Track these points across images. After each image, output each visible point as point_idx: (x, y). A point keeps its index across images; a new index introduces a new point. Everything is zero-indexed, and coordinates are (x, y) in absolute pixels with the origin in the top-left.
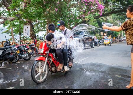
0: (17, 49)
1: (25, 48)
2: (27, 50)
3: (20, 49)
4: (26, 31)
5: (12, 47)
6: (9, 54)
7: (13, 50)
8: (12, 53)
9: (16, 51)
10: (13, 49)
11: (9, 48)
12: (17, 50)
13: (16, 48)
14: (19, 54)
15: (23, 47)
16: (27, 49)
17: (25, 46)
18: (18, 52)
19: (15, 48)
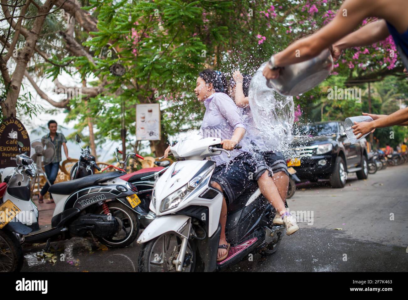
0: (128, 187)
3: (139, 188)
4: (145, 125)
5: (110, 179)
6: (95, 209)
7: (114, 192)
8: (108, 204)
9: (124, 197)
10: (114, 188)
11: (96, 183)
12: (130, 192)
13: (124, 183)
14: (139, 211)
18: (134, 202)
19: (121, 182)
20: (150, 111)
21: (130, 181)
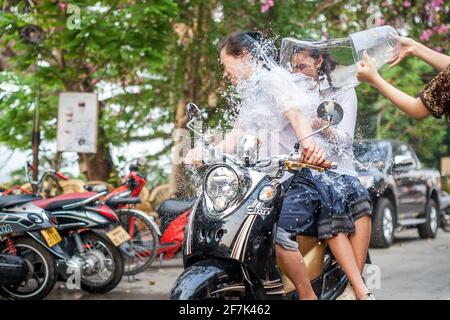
0: (45, 216)
1: (89, 215)
2: (100, 226)
3: (61, 220)
4: (71, 127)
5: (19, 205)
7: (24, 222)
8: (15, 239)
9: (38, 230)
10: (24, 217)
12: (46, 224)
13: (39, 211)
14: (59, 252)
15: (79, 209)
16: (102, 220)
17: (92, 204)
18: (52, 239)
19: (34, 209)
20: (82, 105)
21: (49, 209)
